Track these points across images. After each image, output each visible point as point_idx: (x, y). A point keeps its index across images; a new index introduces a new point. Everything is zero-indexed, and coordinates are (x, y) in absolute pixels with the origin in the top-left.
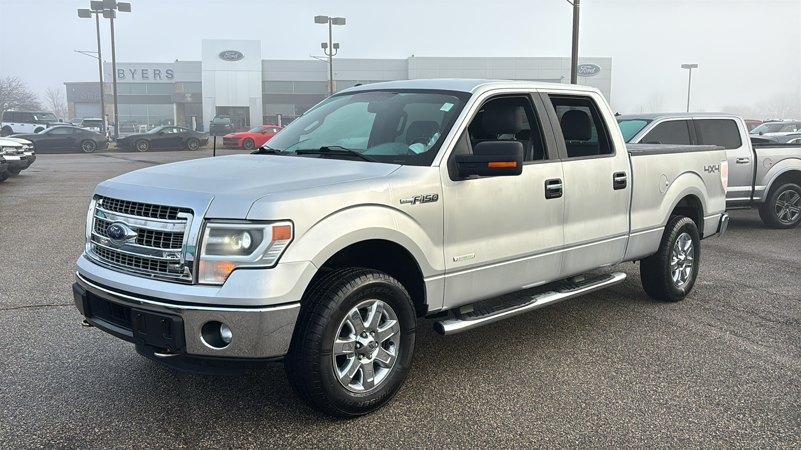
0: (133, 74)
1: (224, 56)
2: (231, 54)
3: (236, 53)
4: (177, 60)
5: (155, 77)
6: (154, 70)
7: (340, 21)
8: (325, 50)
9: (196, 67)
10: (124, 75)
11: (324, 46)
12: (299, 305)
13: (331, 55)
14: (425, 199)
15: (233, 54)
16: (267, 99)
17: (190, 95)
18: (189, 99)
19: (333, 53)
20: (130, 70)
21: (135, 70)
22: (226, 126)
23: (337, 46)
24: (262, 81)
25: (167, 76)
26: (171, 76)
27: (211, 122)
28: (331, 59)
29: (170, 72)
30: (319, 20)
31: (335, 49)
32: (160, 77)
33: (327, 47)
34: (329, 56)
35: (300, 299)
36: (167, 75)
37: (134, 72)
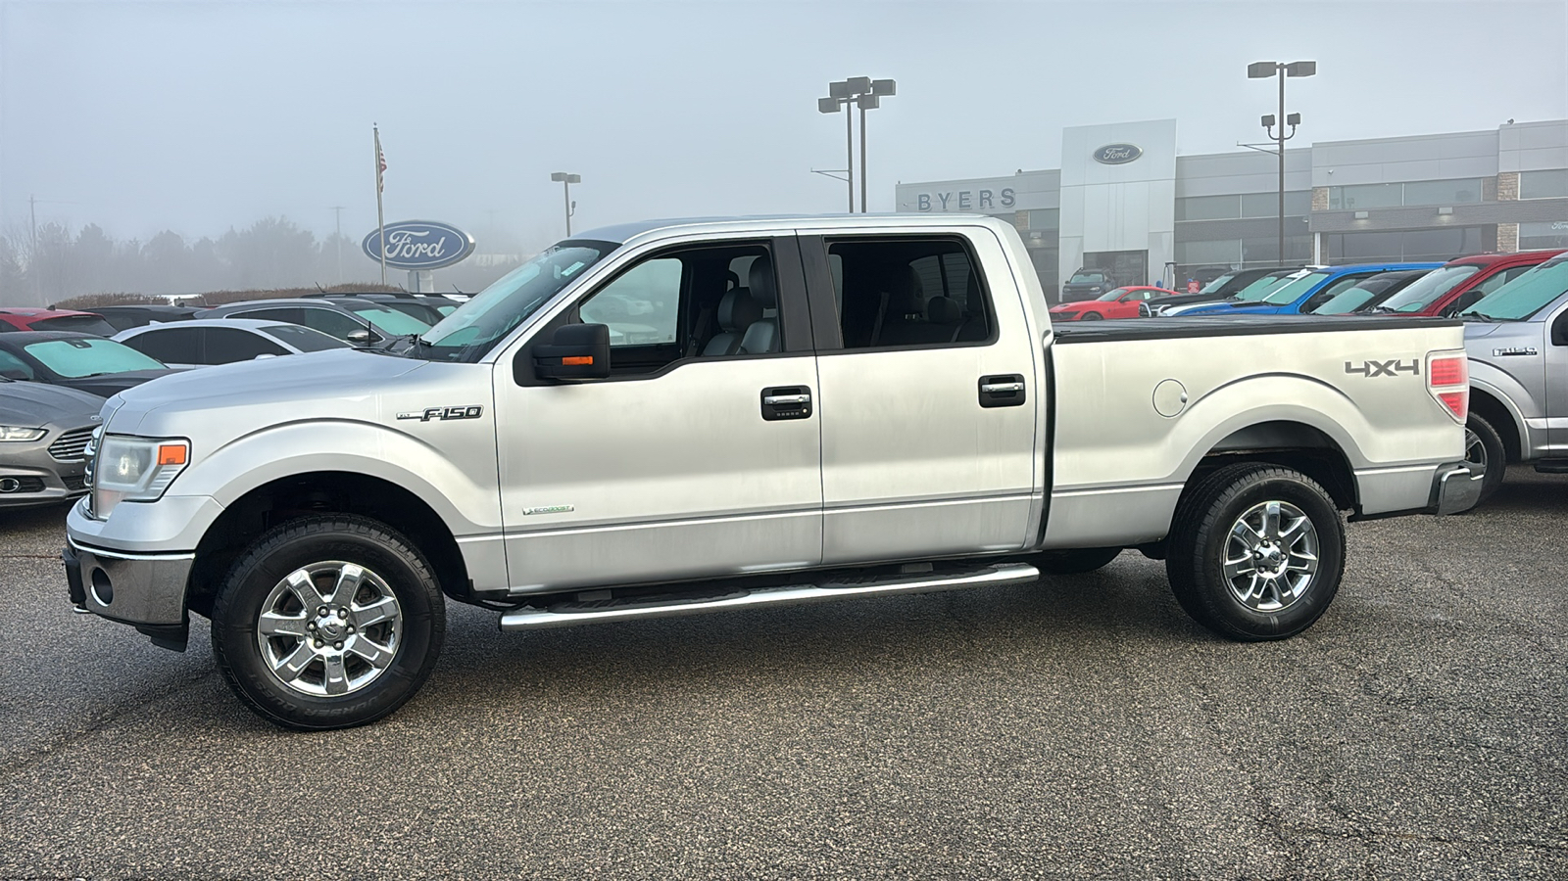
0: (944, 201)
1: (1103, 155)
2: (1117, 152)
3: (1126, 147)
4: (1020, 171)
5: (981, 205)
6: (982, 192)
7: (1304, 69)
8: (1269, 131)
9: (1050, 180)
10: (929, 204)
11: (1268, 121)
12: (193, 556)
13: (1281, 139)
14: (449, 415)
15: (1120, 151)
16: (1184, 233)
17: (1039, 234)
18: (1038, 241)
19: (1287, 134)
20: (940, 195)
21: (948, 194)
22: (1094, 289)
23: (1294, 120)
24: (1176, 199)
25: (1003, 202)
26: (1009, 201)
27: (1067, 282)
28: (1281, 146)
29: (1009, 194)
30: (1258, 70)
31: (1291, 126)
32: (990, 204)
33: (1274, 124)
34: (1278, 141)
35: (194, 548)
36: (1003, 199)
37: (947, 197)
